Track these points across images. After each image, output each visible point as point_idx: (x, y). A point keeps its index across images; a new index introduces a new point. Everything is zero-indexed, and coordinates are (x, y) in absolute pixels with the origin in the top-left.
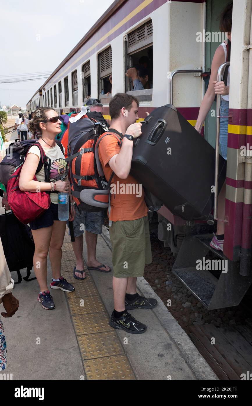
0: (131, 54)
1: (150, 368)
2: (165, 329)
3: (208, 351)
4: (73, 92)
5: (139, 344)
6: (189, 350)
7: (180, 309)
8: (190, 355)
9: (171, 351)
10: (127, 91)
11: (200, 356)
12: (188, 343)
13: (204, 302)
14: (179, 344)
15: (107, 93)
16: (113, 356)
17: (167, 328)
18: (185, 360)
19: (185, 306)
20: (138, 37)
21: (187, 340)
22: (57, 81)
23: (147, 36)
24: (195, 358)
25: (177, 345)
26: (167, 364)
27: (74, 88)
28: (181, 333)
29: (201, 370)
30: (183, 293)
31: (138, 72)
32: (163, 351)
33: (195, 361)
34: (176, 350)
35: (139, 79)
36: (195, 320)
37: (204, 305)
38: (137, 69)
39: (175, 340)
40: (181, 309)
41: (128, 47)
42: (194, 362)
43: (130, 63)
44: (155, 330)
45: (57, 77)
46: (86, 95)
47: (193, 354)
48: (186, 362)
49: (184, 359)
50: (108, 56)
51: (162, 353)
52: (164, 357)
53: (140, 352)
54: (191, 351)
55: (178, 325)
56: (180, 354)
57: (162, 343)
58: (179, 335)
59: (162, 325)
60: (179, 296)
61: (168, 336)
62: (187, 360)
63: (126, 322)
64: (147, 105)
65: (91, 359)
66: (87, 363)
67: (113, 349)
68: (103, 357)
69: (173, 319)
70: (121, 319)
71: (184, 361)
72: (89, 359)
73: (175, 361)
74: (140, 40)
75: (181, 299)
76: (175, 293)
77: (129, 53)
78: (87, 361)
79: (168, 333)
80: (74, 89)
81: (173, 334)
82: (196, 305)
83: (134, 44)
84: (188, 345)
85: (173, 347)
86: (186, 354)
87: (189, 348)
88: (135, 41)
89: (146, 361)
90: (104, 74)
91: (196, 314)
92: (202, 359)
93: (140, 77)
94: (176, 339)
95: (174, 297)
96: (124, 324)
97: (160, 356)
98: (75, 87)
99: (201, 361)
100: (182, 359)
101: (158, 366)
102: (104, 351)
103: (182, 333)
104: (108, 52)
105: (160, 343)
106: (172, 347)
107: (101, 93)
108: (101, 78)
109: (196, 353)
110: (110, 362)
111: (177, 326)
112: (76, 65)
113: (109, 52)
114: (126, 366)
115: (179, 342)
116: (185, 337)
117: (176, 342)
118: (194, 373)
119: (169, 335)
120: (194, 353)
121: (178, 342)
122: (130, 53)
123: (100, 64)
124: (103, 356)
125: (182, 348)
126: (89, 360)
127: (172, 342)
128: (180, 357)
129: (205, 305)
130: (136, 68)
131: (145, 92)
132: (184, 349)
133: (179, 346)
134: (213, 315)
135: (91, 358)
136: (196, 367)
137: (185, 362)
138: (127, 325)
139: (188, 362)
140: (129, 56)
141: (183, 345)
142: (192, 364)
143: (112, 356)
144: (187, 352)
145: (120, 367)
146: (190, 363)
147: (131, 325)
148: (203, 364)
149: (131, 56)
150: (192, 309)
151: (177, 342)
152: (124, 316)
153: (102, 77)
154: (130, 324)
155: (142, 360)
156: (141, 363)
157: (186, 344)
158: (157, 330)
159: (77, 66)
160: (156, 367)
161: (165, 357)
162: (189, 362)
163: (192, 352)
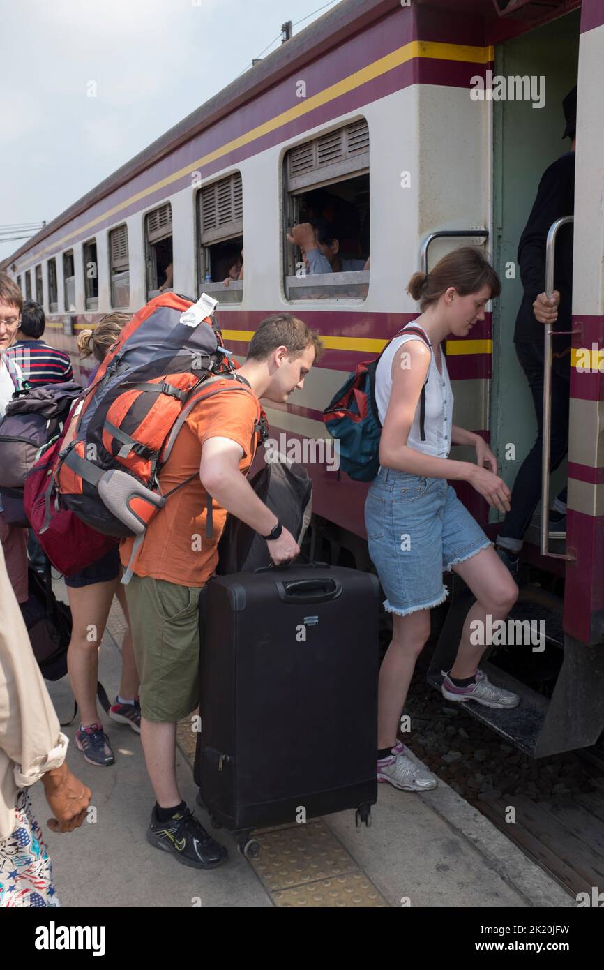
0: (296, 193)
1: (427, 897)
2: (434, 809)
3: (532, 854)
4: (111, 275)
5: (385, 846)
6: (503, 851)
7: (440, 767)
8: (506, 863)
9: (462, 857)
10: (287, 275)
11: (529, 862)
12: (494, 836)
13: (520, 741)
14: (476, 841)
15: (225, 279)
16: (335, 879)
17: (439, 808)
18: (500, 875)
19: (448, 761)
20: (319, 154)
21: (491, 830)
22: (63, 249)
23: (348, 154)
24: (519, 867)
25: (473, 844)
26: (461, 884)
27: (114, 266)
28: (471, 816)
29: (540, 893)
30: (436, 733)
31: (317, 232)
32: (445, 858)
33: (522, 874)
34: (473, 854)
35: (319, 248)
36: (479, 789)
37: (521, 749)
38: (314, 226)
39: (464, 832)
40: (442, 768)
41: (289, 178)
42: (519, 876)
43: (294, 213)
44: (413, 814)
45: (59, 239)
46: (153, 282)
47: (512, 860)
48: (503, 878)
49: (496, 871)
50: (228, 194)
51: (443, 862)
52: (450, 871)
53: (393, 865)
54: (506, 853)
55: (460, 798)
56: (484, 862)
57: (438, 842)
58: (469, 820)
59: (424, 802)
60: (431, 739)
61: (446, 825)
62: (505, 872)
63: (178, 836)
64: (352, 306)
65: (287, 889)
66: (281, 897)
67: (332, 862)
68: (313, 882)
69: (446, 788)
70: (167, 827)
71: (496, 876)
72: (284, 889)
73: (478, 878)
74: (326, 163)
75: (437, 745)
76: (420, 733)
77: (292, 189)
78: (280, 894)
79: (443, 818)
80: (114, 269)
81: (455, 818)
82: (473, 757)
83: (308, 170)
84: (497, 842)
85: (464, 847)
86: (497, 860)
87: (500, 846)
88: (311, 164)
89: (413, 883)
90: (214, 235)
91: (479, 777)
92: (535, 870)
93: (322, 244)
94: (465, 829)
95: (421, 741)
96: (172, 837)
97: (441, 870)
98: (117, 264)
99: (535, 873)
100: (493, 871)
101: (444, 892)
102: (313, 868)
103: (476, 815)
104: (227, 186)
105: (432, 840)
106: (462, 847)
107: (203, 279)
108: (202, 245)
109: (519, 856)
110: (334, 891)
111: (459, 801)
112: (128, 212)
113: (229, 186)
114: (371, 897)
115: (474, 837)
116: (484, 824)
117: (467, 837)
118: (527, 900)
119: (448, 822)
120: (514, 856)
121: (471, 836)
122: (293, 191)
123: (201, 211)
124: (313, 880)
125: (486, 849)
126: (283, 892)
127: (457, 838)
128: (486, 869)
129: (523, 748)
130: (312, 224)
131: (342, 278)
132: (489, 849)
133: (477, 845)
134: (517, 777)
135: (286, 886)
136: (528, 886)
137: (500, 878)
138: (180, 843)
139: (507, 877)
140: (293, 197)
141: (484, 841)
142: (518, 882)
143: (333, 877)
144: (498, 857)
145: (359, 899)
146: (512, 879)
147: (189, 844)
148: (542, 879)
149: (297, 196)
150: (466, 765)
151: (469, 836)
152: (175, 819)
153: (207, 243)
154: (187, 841)
155: (404, 881)
156: (403, 888)
157: (490, 839)
158: (416, 813)
159: (126, 217)
160: (439, 893)
161: (452, 870)
162: (510, 877)
163: (510, 856)
